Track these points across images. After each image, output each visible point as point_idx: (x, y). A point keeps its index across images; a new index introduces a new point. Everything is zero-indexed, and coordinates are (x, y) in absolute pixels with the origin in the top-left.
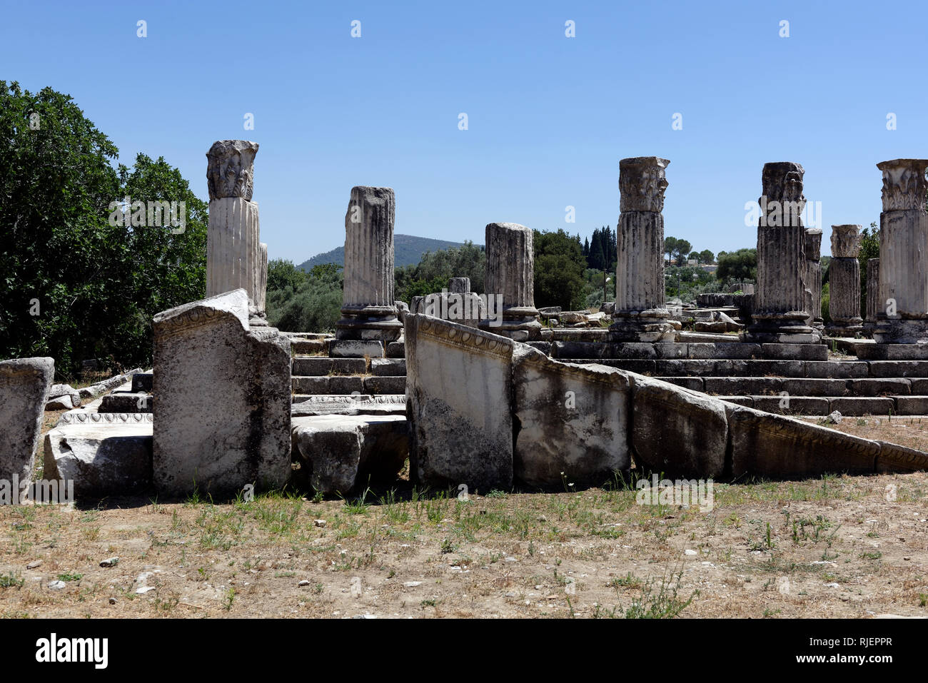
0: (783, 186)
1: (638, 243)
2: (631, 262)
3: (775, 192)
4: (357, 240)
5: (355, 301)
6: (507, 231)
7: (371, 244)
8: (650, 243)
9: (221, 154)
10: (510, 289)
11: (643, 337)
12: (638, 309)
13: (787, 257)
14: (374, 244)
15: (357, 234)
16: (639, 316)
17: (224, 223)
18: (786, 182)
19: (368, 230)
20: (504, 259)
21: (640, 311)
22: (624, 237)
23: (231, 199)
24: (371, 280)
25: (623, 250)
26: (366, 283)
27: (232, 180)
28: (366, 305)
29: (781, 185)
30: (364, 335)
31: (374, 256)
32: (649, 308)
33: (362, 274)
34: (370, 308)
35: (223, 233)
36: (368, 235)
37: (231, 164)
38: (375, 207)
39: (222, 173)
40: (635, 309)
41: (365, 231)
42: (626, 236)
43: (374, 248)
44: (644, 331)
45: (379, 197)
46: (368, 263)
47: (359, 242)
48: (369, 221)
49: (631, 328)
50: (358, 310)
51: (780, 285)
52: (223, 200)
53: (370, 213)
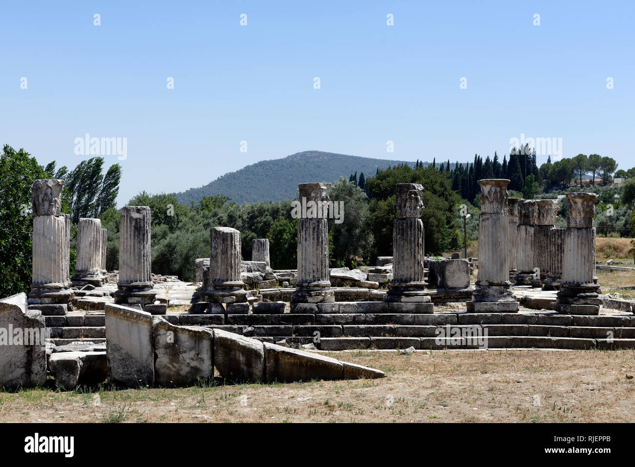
0: (407, 199)
1: (308, 239)
2: (304, 250)
3: (401, 203)
4: (126, 241)
5: (125, 279)
6: (221, 233)
7: (134, 243)
8: (316, 238)
9: (40, 188)
10: (223, 270)
11: (310, 299)
12: (308, 281)
13: (409, 246)
14: (136, 243)
15: (126, 237)
16: (308, 286)
17: (42, 232)
18: (408, 197)
19: (132, 234)
20: (220, 251)
21: (309, 283)
22: (301, 235)
23: (46, 217)
24: (135, 265)
25: (300, 243)
26: (131, 268)
27: (46, 204)
28: (132, 282)
29: (405, 199)
30: (130, 300)
31: (136, 251)
32: (315, 281)
33: (129, 262)
34: (134, 284)
35: (42, 238)
36: (132, 238)
37: (46, 194)
38: (136, 219)
39: (40, 200)
40: (306, 281)
41: (130, 235)
42: (302, 234)
43: (136, 246)
44: (310, 296)
45: (139, 213)
46: (132, 255)
47: (127, 242)
48: (133, 228)
49: (304, 294)
50: (126, 285)
51: (404, 265)
52: (41, 217)
53: (134, 223)
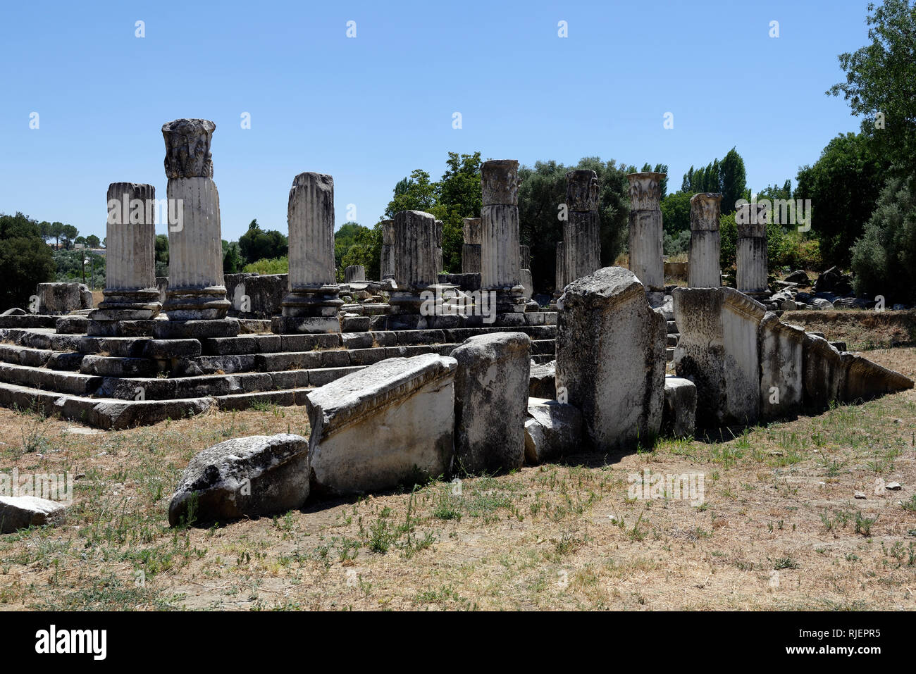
0: (589, 188)
1: (506, 231)
2: (500, 246)
3: (582, 193)
4: (310, 224)
5: (310, 280)
6: (422, 218)
7: (323, 227)
8: (514, 231)
9: (190, 132)
10: (426, 269)
11: (516, 308)
12: (509, 285)
13: (593, 244)
14: (326, 227)
15: (310, 217)
16: (510, 291)
17: (196, 202)
18: (590, 186)
19: (321, 213)
20: (421, 242)
21: (511, 287)
22: (493, 226)
23: (201, 179)
24: (324, 260)
25: (492, 236)
26: (321, 265)
27: (201, 158)
28: (322, 284)
29: (587, 188)
30: (325, 312)
31: (326, 239)
32: (515, 285)
33: (316, 255)
34: (325, 287)
35: (196, 213)
36: (321, 219)
37: (200, 142)
38: (325, 192)
39: (191, 152)
40: (505, 285)
41: (318, 215)
42: (495, 224)
43: (326, 230)
44: (515, 303)
45: (325, 183)
46: (321, 245)
47: (313, 226)
48: (321, 205)
49: (505, 301)
50: (316, 289)
51: (589, 266)
52: (194, 180)
53: (322, 198)
